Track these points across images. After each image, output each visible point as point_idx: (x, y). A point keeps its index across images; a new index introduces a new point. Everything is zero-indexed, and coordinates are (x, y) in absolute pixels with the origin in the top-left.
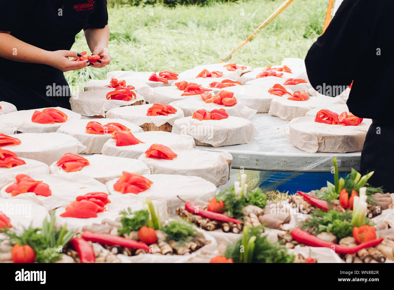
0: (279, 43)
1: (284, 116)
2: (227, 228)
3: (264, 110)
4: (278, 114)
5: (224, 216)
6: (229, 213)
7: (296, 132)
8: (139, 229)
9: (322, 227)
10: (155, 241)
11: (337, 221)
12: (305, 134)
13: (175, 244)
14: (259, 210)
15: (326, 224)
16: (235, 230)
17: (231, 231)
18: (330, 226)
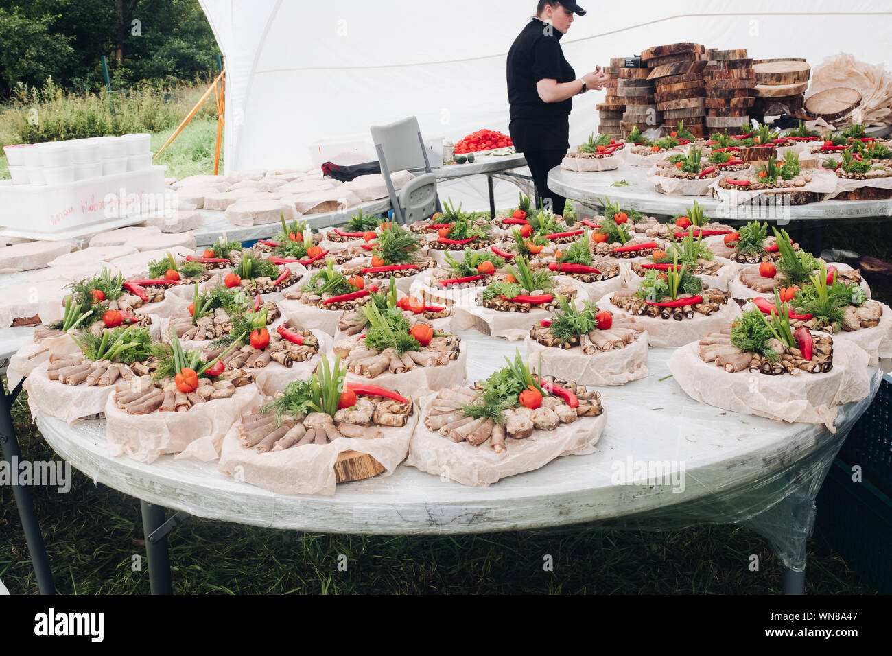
0: (173, 168)
1: (218, 207)
2: (221, 266)
3: (200, 206)
4: (212, 207)
5: (216, 259)
6: (221, 257)
7: (235, 214)
8: (165, 274)
9: (286, 253)
10: (178, 279)
11: (296, 247)
12: (241, 213)
13: (192, 278)
14: (240, 253)
15: (289, 250)
16: (228, 266)
17: (225, 267)
18: (292, 250)
